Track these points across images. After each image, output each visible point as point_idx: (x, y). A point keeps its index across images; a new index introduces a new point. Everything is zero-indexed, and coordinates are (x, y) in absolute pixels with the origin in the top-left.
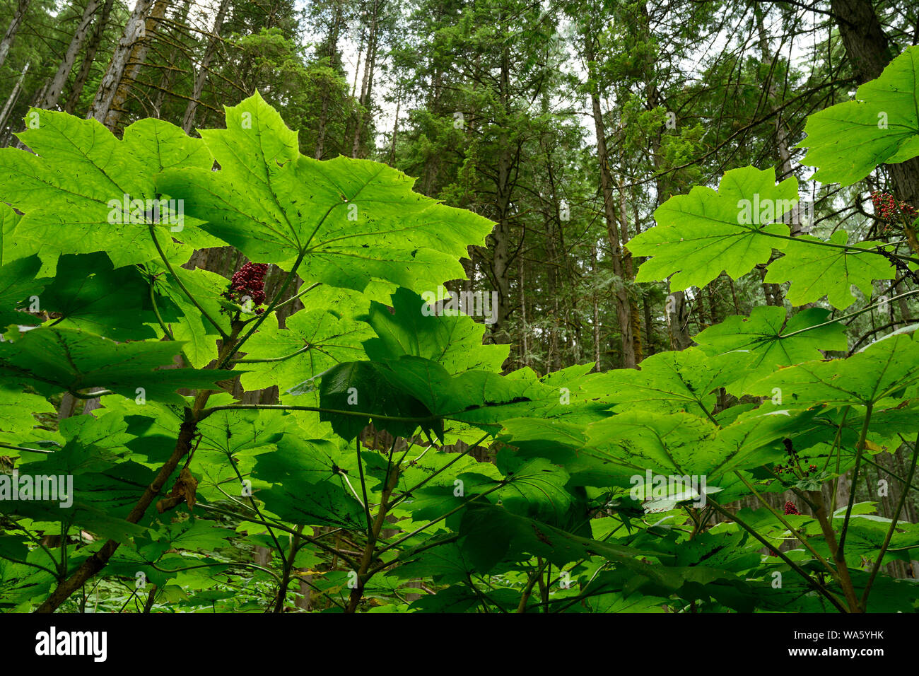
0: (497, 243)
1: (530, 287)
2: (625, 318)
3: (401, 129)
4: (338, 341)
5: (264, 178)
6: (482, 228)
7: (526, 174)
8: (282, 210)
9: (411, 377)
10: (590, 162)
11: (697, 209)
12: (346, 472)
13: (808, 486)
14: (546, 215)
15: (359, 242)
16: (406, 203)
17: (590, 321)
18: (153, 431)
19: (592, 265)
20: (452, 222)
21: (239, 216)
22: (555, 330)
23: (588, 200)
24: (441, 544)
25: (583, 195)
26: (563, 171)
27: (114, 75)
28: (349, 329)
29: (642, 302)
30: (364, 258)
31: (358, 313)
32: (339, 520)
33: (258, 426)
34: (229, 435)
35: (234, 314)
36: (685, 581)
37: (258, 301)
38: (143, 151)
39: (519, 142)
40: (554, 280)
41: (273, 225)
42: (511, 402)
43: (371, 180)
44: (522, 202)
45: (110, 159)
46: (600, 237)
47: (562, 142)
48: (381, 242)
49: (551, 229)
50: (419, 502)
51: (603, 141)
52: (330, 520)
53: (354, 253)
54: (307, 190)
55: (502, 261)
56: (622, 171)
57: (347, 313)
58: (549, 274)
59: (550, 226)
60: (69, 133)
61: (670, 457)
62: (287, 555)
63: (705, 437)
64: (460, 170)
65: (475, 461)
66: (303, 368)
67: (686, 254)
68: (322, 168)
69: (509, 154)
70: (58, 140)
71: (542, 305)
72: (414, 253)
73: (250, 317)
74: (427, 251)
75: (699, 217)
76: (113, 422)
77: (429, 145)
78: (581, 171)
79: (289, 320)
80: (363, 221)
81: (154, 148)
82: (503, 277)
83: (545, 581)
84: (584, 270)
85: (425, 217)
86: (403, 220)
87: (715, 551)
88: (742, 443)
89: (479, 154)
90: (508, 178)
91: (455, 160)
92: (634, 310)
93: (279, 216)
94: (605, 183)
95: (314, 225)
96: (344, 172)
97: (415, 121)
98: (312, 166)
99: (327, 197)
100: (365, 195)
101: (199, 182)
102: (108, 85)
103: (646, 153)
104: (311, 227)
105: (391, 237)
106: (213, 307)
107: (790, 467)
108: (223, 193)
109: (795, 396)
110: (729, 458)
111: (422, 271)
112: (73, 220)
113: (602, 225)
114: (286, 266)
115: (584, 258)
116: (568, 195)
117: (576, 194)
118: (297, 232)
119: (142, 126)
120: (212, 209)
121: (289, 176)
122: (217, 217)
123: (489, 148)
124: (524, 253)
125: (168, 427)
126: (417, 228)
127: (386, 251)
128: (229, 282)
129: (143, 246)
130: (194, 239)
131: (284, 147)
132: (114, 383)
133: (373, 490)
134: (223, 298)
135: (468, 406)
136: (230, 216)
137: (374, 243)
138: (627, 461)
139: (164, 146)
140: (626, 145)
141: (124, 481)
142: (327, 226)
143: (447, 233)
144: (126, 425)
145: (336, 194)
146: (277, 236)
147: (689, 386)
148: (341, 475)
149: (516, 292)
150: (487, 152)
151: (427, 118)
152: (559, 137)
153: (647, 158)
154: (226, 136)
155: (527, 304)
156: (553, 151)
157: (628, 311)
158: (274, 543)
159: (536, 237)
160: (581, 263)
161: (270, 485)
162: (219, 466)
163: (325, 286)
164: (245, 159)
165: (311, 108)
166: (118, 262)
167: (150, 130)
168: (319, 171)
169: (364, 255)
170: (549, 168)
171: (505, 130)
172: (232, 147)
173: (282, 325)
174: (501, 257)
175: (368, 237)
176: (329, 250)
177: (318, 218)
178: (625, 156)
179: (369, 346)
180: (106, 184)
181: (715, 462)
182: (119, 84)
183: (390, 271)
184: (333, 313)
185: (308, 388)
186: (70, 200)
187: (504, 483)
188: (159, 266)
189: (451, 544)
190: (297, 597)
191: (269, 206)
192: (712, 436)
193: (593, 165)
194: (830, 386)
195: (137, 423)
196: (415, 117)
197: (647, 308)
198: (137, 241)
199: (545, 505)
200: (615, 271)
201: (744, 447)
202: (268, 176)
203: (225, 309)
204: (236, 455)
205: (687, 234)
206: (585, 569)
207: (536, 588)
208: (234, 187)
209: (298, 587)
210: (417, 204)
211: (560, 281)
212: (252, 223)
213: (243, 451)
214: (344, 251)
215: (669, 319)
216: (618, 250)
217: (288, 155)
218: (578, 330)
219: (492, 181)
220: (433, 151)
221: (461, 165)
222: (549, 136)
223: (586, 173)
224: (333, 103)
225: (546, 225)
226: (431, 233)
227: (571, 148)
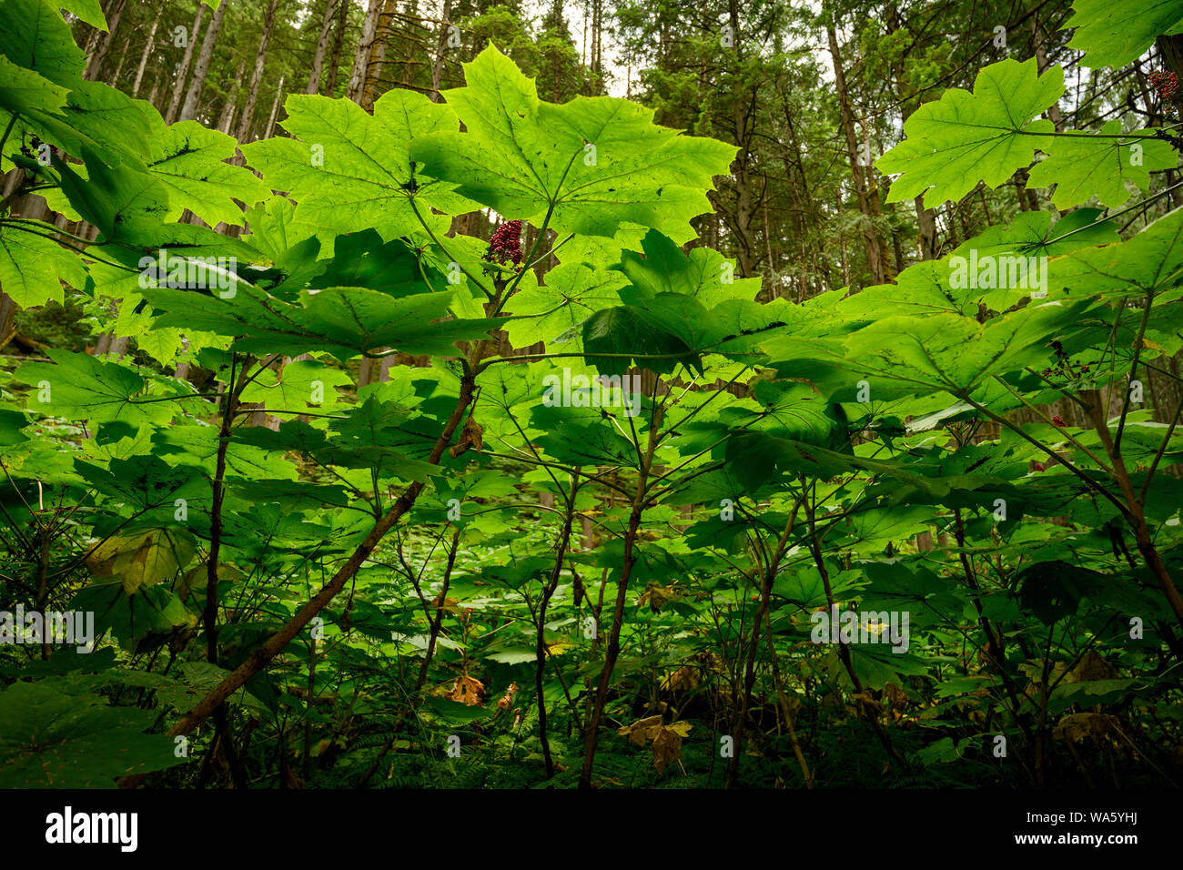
0: (739, 195)
1: (776, 236)
2: (875, 257)
3: (634, 92)
4: (595, 293)
5: (507, 132)
6: (725, 154)
7: (763, 121)
8: (528, 162)
9: (667, 314)
10: (829, 101)
11: (951, 115)
12: (614, 416)
13: (1080, 386)
14: (786, 161)
15: (604, 186)
16: (648, 138)
17: (839, 265)
18: (437, 393)
19: (837, 207)
20: (694, 153)
21: (489, 174)
22: (804, 276)
23: (830, 140)
24: (708, 471)
25: (824, 136)
26: (801, 113)
27: (359, 76)
28: (603, 281)
29: (892, 239)
30: (611, 203)
31: (611, 263)
32: (612, 458)
33: (530, 380)
34: (505, 390)
35: (496, 274)
36: (952, 489)
37: (516, 261)
38: (394, 124)
39: (754, 89)
40: (799, 227)
41: (522, 179)
42: (767, 329)
43: (611, 117)
44: (762, 151)
45: (366, 135)
46: (844, 177)
47: (799, 82)
48: (627, 184)
49: (792, 175)
50: (687, 438)
51: (841, 76)
52: (604, 459)
53: (602, 198)
54: (550, 139)
55: (745, 213)
56: (864, 105)
57: (600, 264)
58: (794, 221)
59: (792, 172)
60: (326, 115)
61: (933, 363)
62: (569, 496)
63: (970, 338)
64: (696, 124)
65: (734, 397)
66: (565, 322)
67: (940, 167)
68: (563, 113)
69: (744, 103)
70: (317, 124)
71: (788, 253)
72: (659, 192)
73: (510, 276)
74: (673, 187)
75: (952, 123)
76: (403, 387)
77: (663, 103)
78: (820, 111)
79: (547, 276)
80: (605, 164)
81: (403, 119)
82: (748, 229)
83: (810, 505)
84: (829, 214)
85: (667, 151)
86: (646, 158)
87: (980, 462)
88: (1009, 342)
89: (714, 106)
90: (745, 127)
91: (690, 116)
92: (883, 248)
93: (527, 170)
94: (846, 119)
95: (560, 174)
96: (583, 114)
97: (647, 82)
98: (553, 112)
99: (570, 143)
100: (605, 136)
101: (449, 145)
102: (355, 87)
103: (888, 83)
104: (557, 177)
105: (636, 178)
106: (476, 271)
107: (1060, 369)
108: (472, 154)
109: (1066, 290)
110: (995, 358)
111: (669, 209)
112: (342, 201)
113: (845, 165)
114: (537, 222)
115: (828, 201)
116: (808, 138)
117: (817, 136)
118: (545, 183)
119: (389, 98)
120: (464, 172)
121: (531, 127)
122: (468, 179)
123: (725, 99)
124: (768, 202)
125: (451, 387)
126: (660, 165)
127: (631, 192)
128: (488, 245)
129: (406, 219)
130: (451, 206)
131: (524, 97)
132: (399, 341)
133: (641, 431)
134: (485, 261)
135: (725, 336)
136: (481, 176)
137: (619, 186)
138: (889, 371)
139: (412, 116)
140: (867, 75)
141: (419, 434)
142: (572, 173)
143: (689, 165)
144: (414, 389)
145: (578, 139)
146: (527, 190)
147: (949, 297)
148: (610, 419)
149: (762, 243)
150: (722, 104)
151: (659, 76)
152: (795, 77)
153: (890, 87)
154: (467, 94)
155: (774, 252)
156: (789, 93)
157: (877, 250)
158: (558, 487)
159: (778, 185)
160: (825, 207)
161: (546, 434)
162: (500, 420)
163: (578, 236)
164: (488, 116)
165: (544, 83)
166: (387, 237)
167: (397, 101)
168: (559, 116)
169: (610, 200)
170: (787, 112)
171: (738, 78)
172: (474, 104)
173: (541, 282)
174: (744, 209)
175: (613, 180)
176: (577, 199)
177: (564, 167)
178: (866, 88)
179: (624, 293)
180: (365, 161)
181: (980, 364)
182: (365, 84)
183: (639, 214)
184: (587, 265)
185: (571, 336)
186: (336, 182)
187: (765, 414)
188: (424, 237)
189: (718, 470)
190: (582, 539)
191: (516, 161)
192: (977, 336)
193: (833, 103)
194: (1106, 275)
195: (424, 387)
196: (647, 78)
197: (897, 245)
198: (401, 214)
199: (806, 432)
200: (861, 211)
201: (1012, 344)
202: (511, 129)
203: (487, 270)
204: (513, 410)
205: (940, 145)
206: (849, 492)
207: (802, 509)
208: (481, 146)
209: (581, 530)
210: (658, 138)
211: (805, 227)
212: (502, 180)
213: (519, 405)
214: (592, 198)
215: (921, 254)
216: (864, 188)
217: (528, 106)
218: (826, 274)
219: (729, 133)
220: (668, 109)
221: (697, 120)
222: (785, 78)
223: (826, 112)
224: (565, 76)
225: (788, 171)
226: (674, 168)
227: (808, 88)
